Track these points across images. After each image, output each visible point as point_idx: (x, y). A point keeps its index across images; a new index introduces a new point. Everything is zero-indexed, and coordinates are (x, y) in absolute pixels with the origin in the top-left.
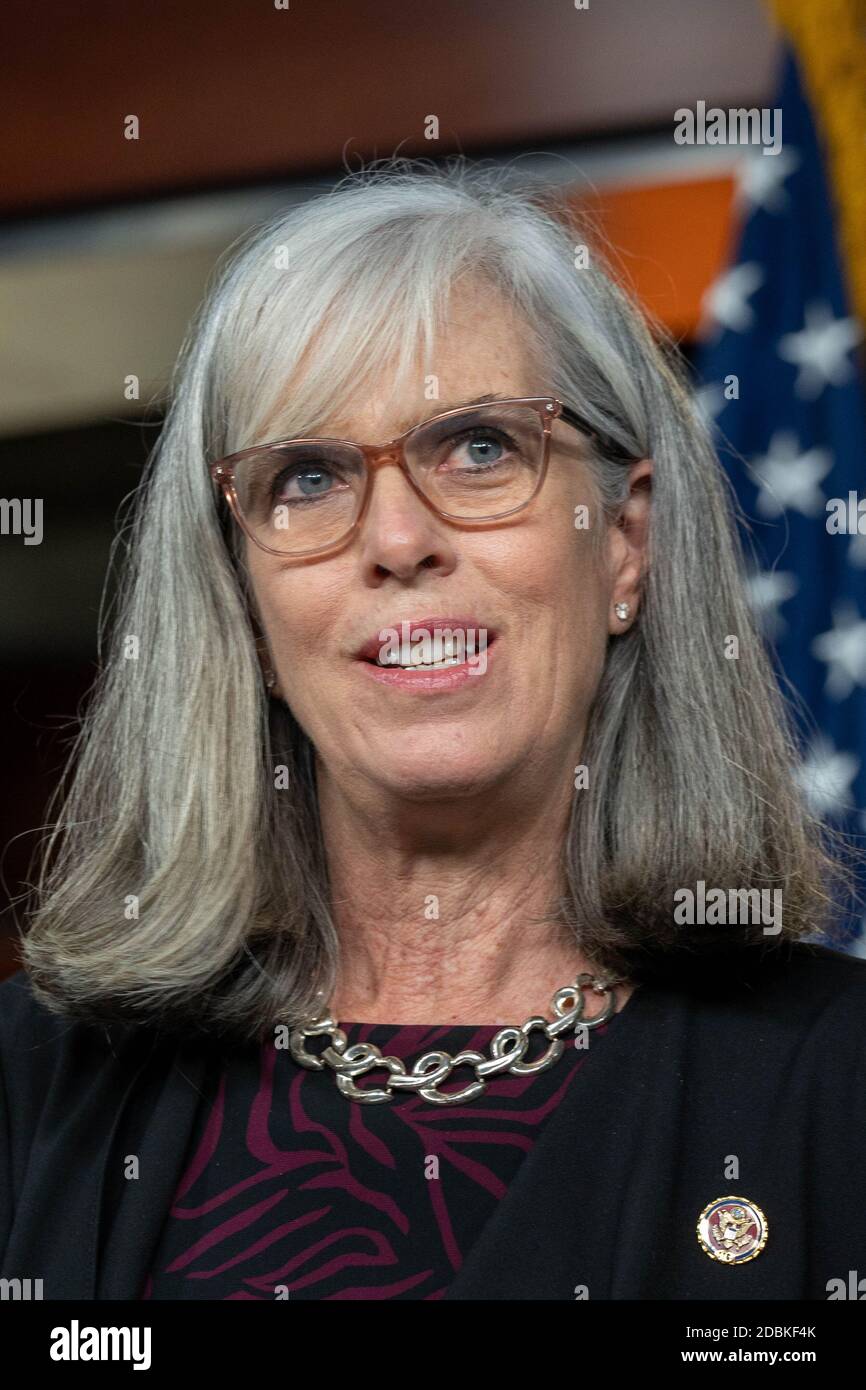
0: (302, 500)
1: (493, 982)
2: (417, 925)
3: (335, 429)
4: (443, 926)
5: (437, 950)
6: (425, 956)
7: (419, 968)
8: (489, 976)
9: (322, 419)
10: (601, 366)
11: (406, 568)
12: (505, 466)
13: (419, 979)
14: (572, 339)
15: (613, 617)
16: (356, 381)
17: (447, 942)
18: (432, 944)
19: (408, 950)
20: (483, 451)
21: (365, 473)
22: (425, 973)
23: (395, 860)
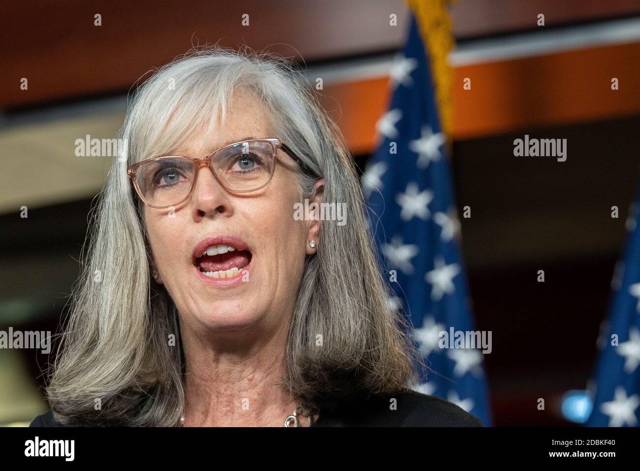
0: (167, 186)
1: (257, 412)
2: (222, 384)
3: (181, 151)
4: (233, 384)
5: (231, 395)
6: (226, 398)
7: (224, 403)
8: (255, 409)
9: (175, 147)
10: (303, 134)
11: (211, 211)
12: (256, 171)
13: (224, 409)
14: (289, 120)
15: (308, 246)
16: (191, 130)
17: (235, 391)
18: (229, 393)
19: (219, 395)
20: (246, 164)
21: (194, 171)
22: (226, 406)
23: (211, 354)
